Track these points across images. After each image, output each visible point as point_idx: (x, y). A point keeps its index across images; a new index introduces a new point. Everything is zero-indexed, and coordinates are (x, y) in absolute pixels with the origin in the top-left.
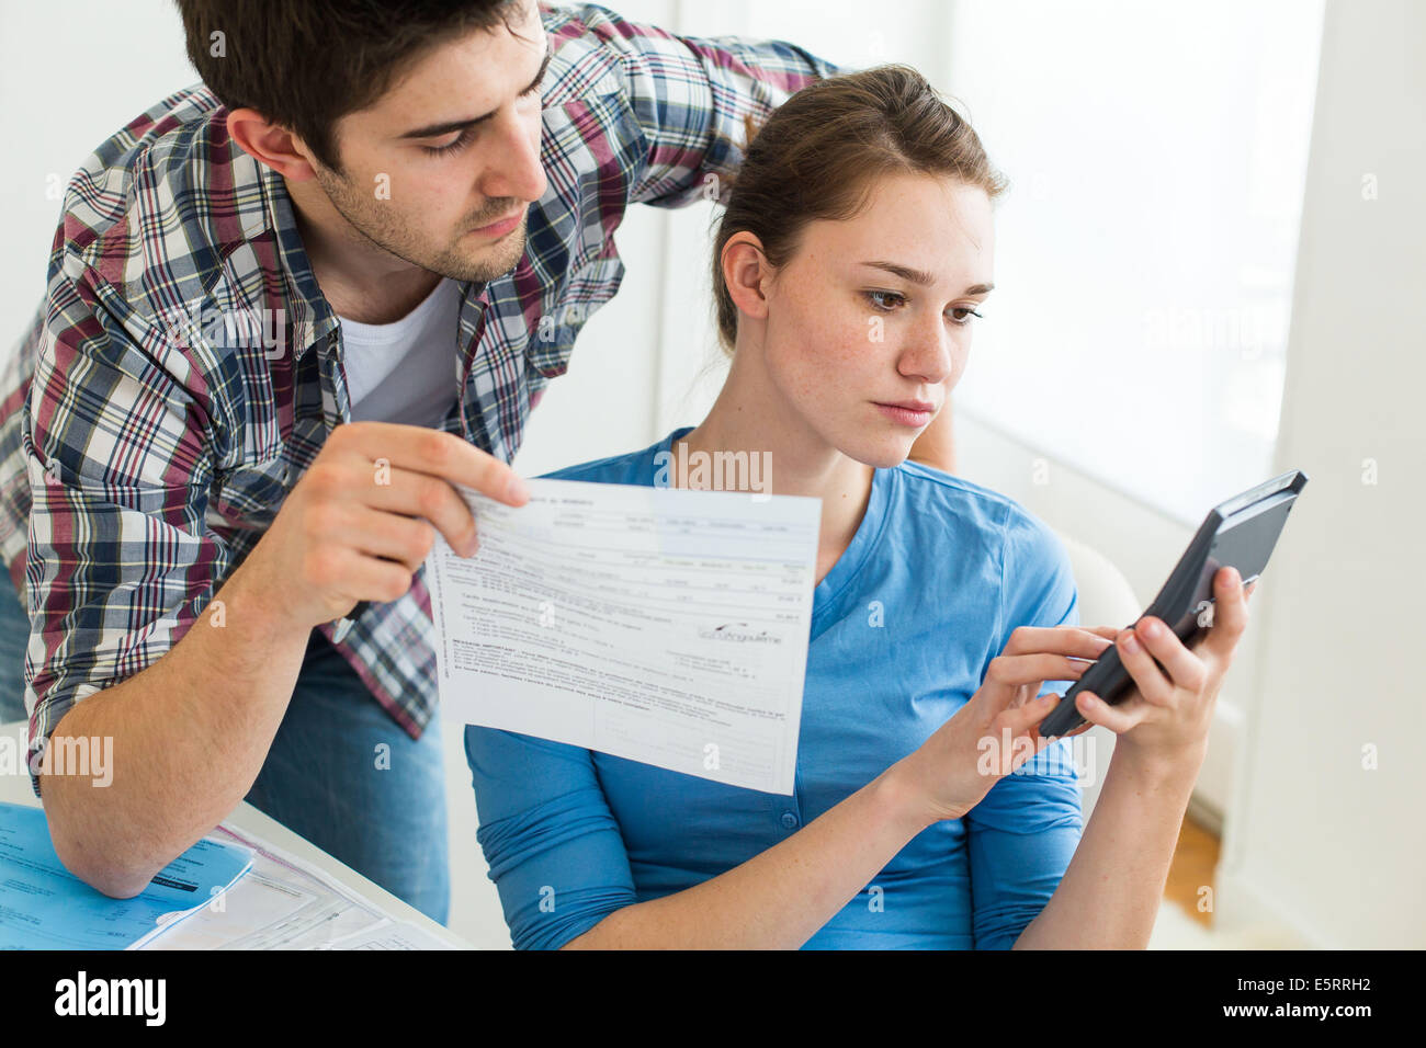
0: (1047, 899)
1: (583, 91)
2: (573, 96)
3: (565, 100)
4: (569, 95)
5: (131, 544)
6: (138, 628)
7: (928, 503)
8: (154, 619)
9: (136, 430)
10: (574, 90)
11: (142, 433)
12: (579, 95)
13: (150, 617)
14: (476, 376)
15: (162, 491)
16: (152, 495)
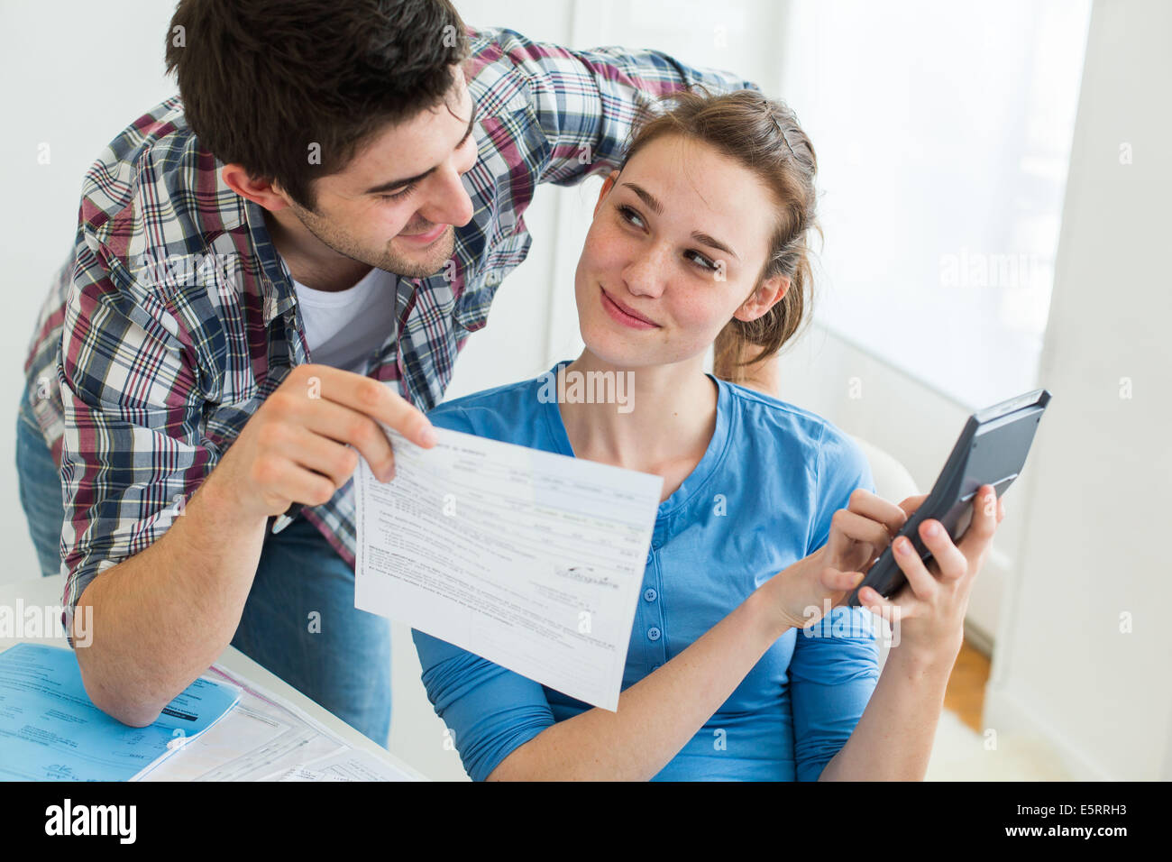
0: (849, 734)
1: (497, 110)
2: (489, 114)
3: (482, 117)
4: (486, 113)
5: (141, 453)
6: (146, 517)
7: (760, 421)
8: (159, 510)
9: (144, 364)
10: (490, 109)
11: (149, 367)
12: (494, 113)
13: (156, 508)
14: (412, 333)
15: (165, 411)
16: (157, 415)
